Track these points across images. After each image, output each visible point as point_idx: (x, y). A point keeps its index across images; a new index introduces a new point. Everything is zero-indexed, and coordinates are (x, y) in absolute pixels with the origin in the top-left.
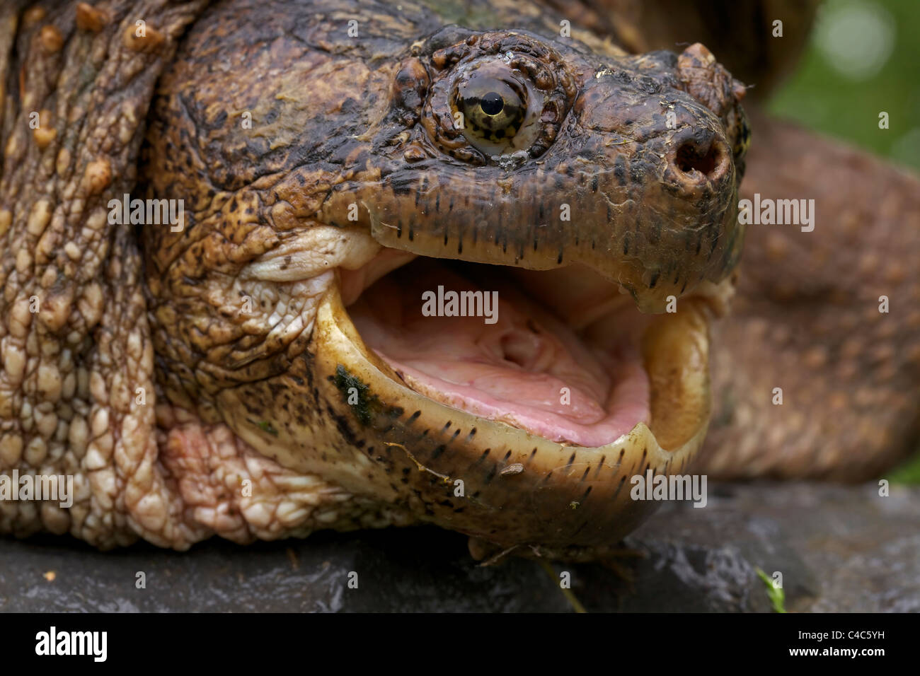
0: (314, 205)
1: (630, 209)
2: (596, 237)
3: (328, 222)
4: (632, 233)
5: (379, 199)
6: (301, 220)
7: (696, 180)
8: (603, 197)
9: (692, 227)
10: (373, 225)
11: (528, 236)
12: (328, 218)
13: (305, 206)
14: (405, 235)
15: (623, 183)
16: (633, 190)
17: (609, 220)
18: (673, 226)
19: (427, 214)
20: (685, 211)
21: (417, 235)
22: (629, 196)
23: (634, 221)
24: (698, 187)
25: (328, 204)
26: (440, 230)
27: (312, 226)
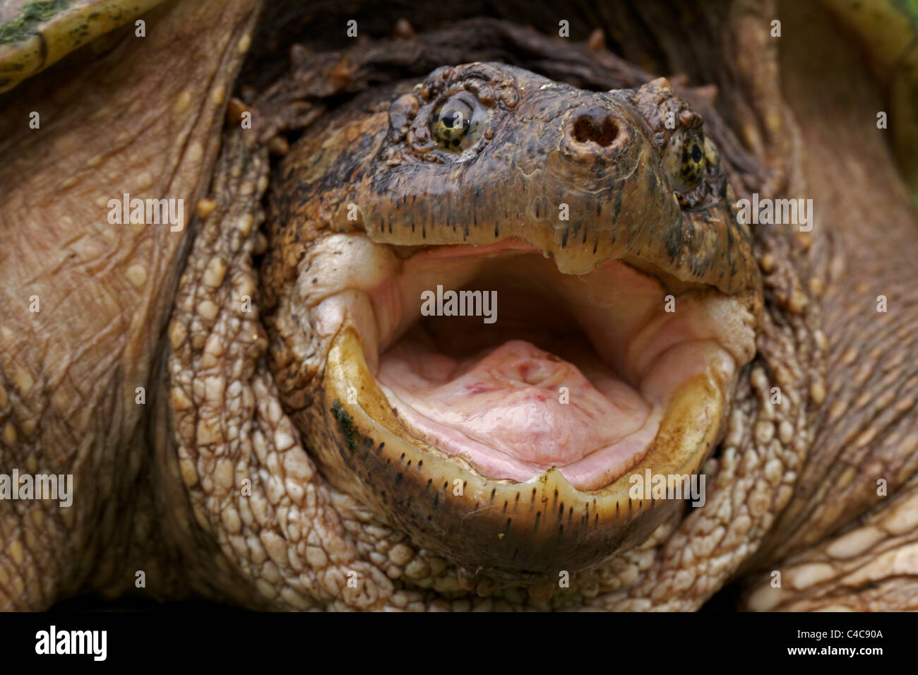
0: (328, 217)
1: (538, 177)
2: (517, 207)
3: (338, 230)
4: (540, 197)
5: (368, 202)
6: (321, 231)
7: (589, 148)
8: (519, 171)
9: (591, 190)
10: (366, 225)
11: (469, 213)
12: (338, 226)
13: (321, 219)
14: (387, 229)
15: (532, 157)
16: (539, 161)
17: (524, 189)
18: (573, 188)
19: (398, 207)
20: (582, 175)
21: (394, 229)
22: (537, 167)
23: (541, 187)
24: (590, 153)
25: (337, 214)
26: (408, 219)
27: (328, 235)
